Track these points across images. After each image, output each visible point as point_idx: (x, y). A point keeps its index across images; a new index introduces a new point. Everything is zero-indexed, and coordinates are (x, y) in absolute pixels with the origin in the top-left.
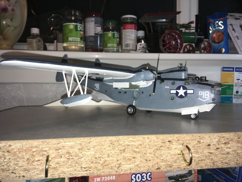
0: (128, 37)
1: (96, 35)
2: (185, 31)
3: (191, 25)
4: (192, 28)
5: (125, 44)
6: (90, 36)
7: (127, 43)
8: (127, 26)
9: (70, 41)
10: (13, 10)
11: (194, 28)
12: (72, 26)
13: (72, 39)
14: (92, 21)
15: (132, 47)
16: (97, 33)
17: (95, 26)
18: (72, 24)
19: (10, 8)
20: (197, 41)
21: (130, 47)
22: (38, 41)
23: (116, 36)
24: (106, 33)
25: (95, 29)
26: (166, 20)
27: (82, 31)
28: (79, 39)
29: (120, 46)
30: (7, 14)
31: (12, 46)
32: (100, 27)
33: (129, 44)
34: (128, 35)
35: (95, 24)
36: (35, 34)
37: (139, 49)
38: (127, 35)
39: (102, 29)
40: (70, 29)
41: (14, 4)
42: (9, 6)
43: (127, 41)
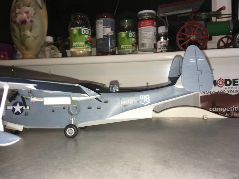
0: (143, 36)
1: (105, 37)
2: (216, 20)
3: (221, 12)
4: (222, 16)
5: (141, 44)
6: (99, 39)
7: (143, 42)
8: (142, 23)
9: (74, 47)
10: (31, 21)
11: (231, 15)
12: (75, 30)
13: (76, 44)
14: (101, 23)
15: (149, 47)
16: (106, 35)
17: (103, 28)
18: (75, 29)
19: (28, 20)
20: (233, 32)
21: (146, 47)
22: (50, 49)
23: (131, 35)
24: (120, 34)
25: (104, 30)
26: (193, 10)
27: (88, 35)
28: (84, 43)
29: (137, 46)
30: (26, 26)
31: (37, 55)
32: (109, 28)
33: (145, 43)
34: (144, 34)
35: (104, 25)
36: (49, 43)
37: (160, 48)
38: (142, 34)
39: (111, 30)
40: (74, 34)
41: (32, 15)
42: (28, 18)
43: (143, 40)
